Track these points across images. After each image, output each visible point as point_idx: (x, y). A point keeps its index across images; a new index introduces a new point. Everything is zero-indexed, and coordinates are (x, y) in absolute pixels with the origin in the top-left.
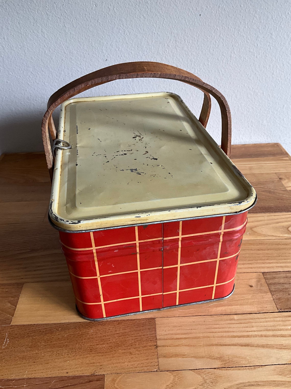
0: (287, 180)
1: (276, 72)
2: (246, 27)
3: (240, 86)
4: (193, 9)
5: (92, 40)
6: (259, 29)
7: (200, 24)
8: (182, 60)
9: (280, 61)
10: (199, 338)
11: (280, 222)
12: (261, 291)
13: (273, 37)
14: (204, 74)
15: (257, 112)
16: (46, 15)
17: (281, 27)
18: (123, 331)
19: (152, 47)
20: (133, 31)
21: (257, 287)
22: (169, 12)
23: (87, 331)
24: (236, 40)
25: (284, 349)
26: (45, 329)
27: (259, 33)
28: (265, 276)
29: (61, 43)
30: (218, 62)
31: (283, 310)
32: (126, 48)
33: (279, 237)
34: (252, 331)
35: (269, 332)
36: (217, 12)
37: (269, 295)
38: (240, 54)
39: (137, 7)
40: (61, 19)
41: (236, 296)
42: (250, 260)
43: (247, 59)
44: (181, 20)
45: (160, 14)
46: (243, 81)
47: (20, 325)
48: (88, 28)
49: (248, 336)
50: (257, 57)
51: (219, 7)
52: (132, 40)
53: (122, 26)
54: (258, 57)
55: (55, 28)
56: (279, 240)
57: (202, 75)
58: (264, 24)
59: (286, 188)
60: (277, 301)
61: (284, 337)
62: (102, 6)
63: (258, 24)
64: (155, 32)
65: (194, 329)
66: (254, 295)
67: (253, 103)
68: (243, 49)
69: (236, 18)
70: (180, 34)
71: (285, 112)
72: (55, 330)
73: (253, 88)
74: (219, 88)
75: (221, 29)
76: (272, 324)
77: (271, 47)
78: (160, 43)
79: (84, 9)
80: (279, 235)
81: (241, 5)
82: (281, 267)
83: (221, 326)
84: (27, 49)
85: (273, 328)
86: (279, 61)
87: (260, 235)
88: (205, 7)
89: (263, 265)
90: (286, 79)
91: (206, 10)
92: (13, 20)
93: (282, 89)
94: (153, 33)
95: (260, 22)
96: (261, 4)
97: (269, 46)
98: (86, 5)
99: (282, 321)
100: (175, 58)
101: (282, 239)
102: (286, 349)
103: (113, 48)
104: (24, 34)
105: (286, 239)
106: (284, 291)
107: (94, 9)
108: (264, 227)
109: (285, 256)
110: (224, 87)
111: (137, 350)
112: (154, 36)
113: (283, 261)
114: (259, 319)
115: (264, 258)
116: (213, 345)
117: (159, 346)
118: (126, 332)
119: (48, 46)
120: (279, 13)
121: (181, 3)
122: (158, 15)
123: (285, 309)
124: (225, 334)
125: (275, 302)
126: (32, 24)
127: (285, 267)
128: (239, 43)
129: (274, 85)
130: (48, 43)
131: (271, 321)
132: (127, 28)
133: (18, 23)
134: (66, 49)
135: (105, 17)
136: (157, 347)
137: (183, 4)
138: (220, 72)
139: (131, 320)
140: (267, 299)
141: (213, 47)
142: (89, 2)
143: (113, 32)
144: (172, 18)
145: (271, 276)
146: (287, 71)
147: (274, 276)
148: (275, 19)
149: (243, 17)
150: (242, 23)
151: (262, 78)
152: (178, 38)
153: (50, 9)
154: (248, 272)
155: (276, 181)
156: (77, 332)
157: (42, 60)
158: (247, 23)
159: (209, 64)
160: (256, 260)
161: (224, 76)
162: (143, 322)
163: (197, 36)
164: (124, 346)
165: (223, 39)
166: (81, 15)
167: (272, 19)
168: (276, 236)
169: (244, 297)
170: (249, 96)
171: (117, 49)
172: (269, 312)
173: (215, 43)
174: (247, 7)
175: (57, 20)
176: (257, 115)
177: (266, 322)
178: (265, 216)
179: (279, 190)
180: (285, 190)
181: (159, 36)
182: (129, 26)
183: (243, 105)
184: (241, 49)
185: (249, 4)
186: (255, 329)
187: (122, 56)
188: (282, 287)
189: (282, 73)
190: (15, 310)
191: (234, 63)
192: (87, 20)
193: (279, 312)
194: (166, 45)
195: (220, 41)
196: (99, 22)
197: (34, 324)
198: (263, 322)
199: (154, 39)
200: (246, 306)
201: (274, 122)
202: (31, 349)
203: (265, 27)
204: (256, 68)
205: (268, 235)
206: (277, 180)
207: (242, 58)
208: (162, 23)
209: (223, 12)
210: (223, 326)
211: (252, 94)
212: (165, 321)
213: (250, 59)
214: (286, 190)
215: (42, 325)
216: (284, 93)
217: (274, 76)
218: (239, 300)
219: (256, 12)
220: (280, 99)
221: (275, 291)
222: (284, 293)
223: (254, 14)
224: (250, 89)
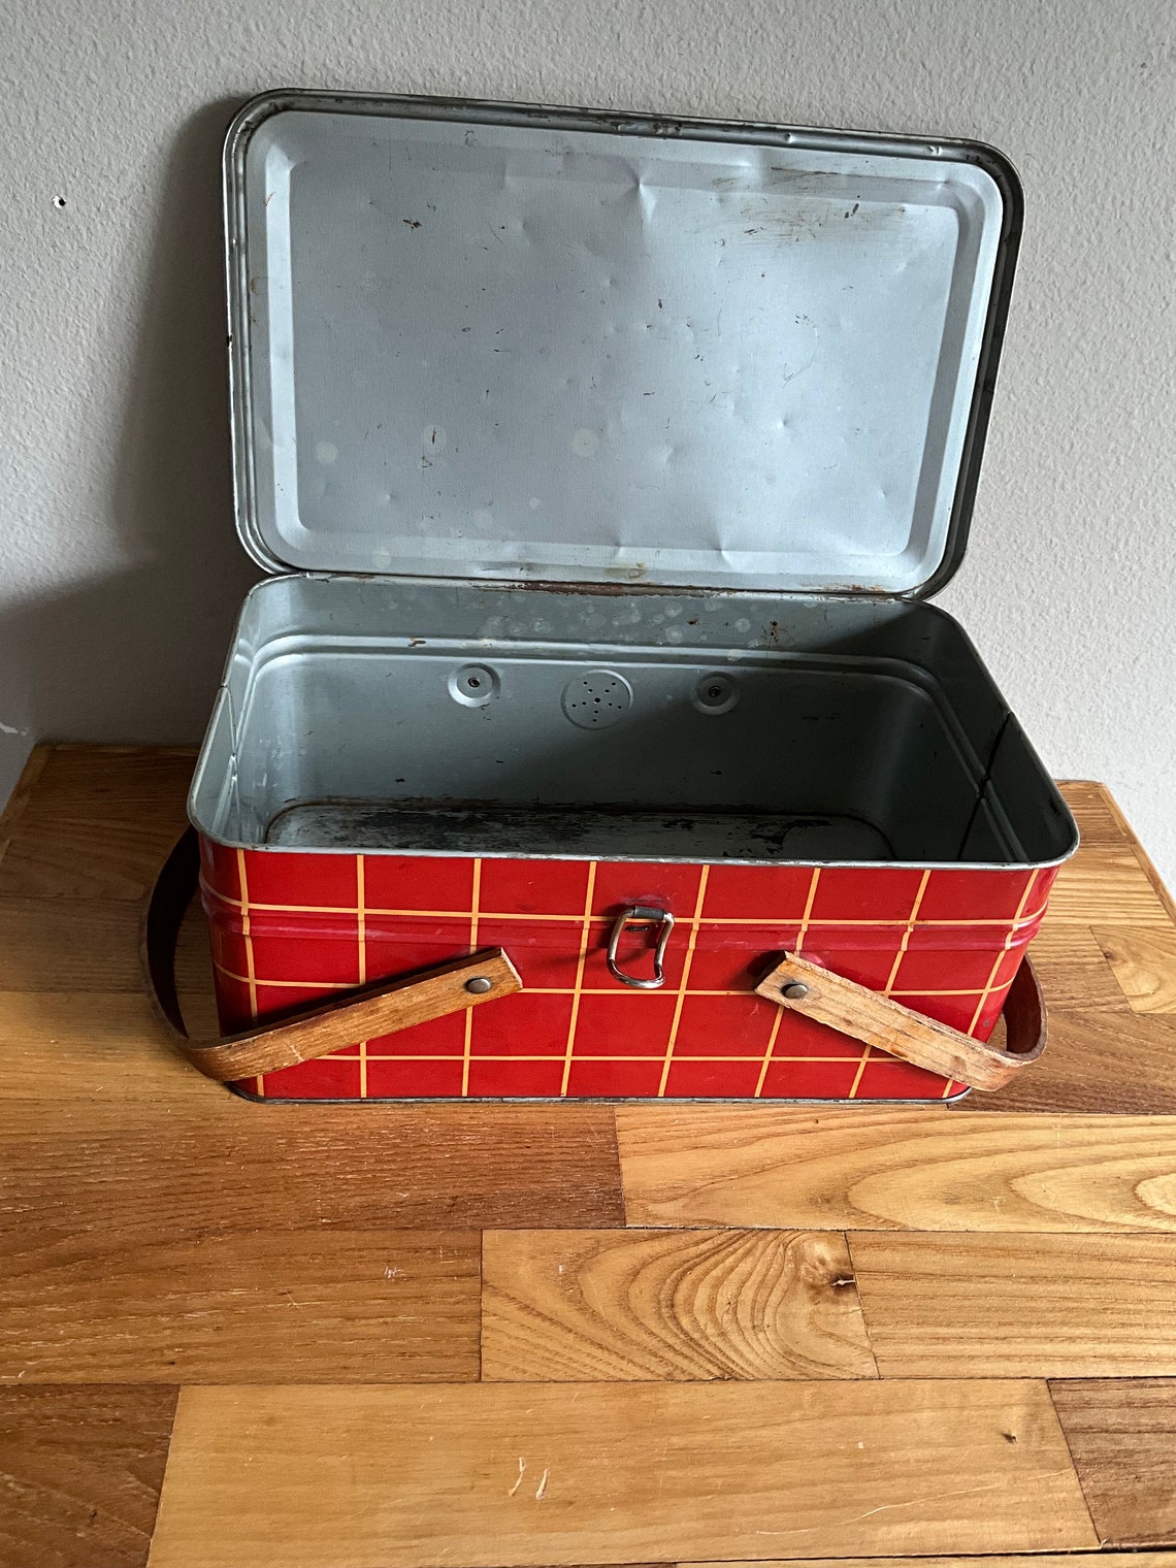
0: (1131, 964)
1: (1127, 542)
2: (1041, 381)
6: (1086, 392)
9: (1145, 506)
11: (1107, 1159)
12: (1041, 1460)
13: (1134, 423)
15: (1035, 673)
17: (1167, 393)
21: (1029, 1443)
28: (1055, 1397)
31: (1117, 1544)
33: (1105, 1223)
37: (1069, 1479)
38: (1003, 473)
41: (958, 1479)
42: (1005, 1325)
43: (1025, 490)
46: (1000, 564)
50: (1066, 486)
54: (1068, 486)
56: (1104, 1241)
58: (1108, 377)
59: (1127, 1002)
60: (1098, 1504)
63: (1087, 374)
66: (1017, 1473)
67: (1026, 641)
68: (1018, 453)
71: (1138, 679)
73: (1033, 591)
77: (1122, 458)
80: (1102, 1218)
81: (1033, 305)
82: (1112, 1358)
86: (1141, 507)
87: (1038, 1212)
89: (1049, 1348)
90: (1157, 569)
93: (1139, 602)
95: (1093, 369)
97: (1113, 452)
101: (1116, 1235)
105: (1127, 1235)
106: (1121, 1461)
108: (1052, 1178)
109: (1124, 1311)
113: (1121, 1332)
115: (1050, 1316)
120: (1166, 345)
123: (1122, 1540)
125: (1089, 1509)
128: (1006, 434)
129: (1111, 587)
140: (1061, 1496)
145: (1076, 1395)
146: (1166, 543)
147: (1087, 1395)
148: (1151, 363)
150: (1028, 365)
151: (1072, 559)
154: (996, 1374)
155: (1091, 967)
158: (1044, 366)
160: (1025, 1324)
167: (1140, 362)
168: (1093, 1222)
169: (981, 1483)
170: (1016, 615)
172: (1069, 1550)
174: (1055, 315)
179: (1104, 1008)
180: (1126, 1012)
183: (989, 644)
184: (1008, 455)
185: (1064, 302)
188: (1114, 1447)
189: (1149, 549)
190: (157, 1505)
193: (1103, 1551)
200: (991, 1524)
201: (1093, 709)
203: (1111, 386)
204: (1056, 525)
205: (1068, 1215)
206: (1096, 960)
211: (1029, 609)
213: (1039, 490)
214: (1128, 1011)
216: (1144, 617)
217: (1116, 557)
218: (966, 1495)
219: (1084, 335)
220: (1127, 635)
221: (1088, 1463)
222: (1122, 1472)
223: (1074, 340)
224: (1020, 593)
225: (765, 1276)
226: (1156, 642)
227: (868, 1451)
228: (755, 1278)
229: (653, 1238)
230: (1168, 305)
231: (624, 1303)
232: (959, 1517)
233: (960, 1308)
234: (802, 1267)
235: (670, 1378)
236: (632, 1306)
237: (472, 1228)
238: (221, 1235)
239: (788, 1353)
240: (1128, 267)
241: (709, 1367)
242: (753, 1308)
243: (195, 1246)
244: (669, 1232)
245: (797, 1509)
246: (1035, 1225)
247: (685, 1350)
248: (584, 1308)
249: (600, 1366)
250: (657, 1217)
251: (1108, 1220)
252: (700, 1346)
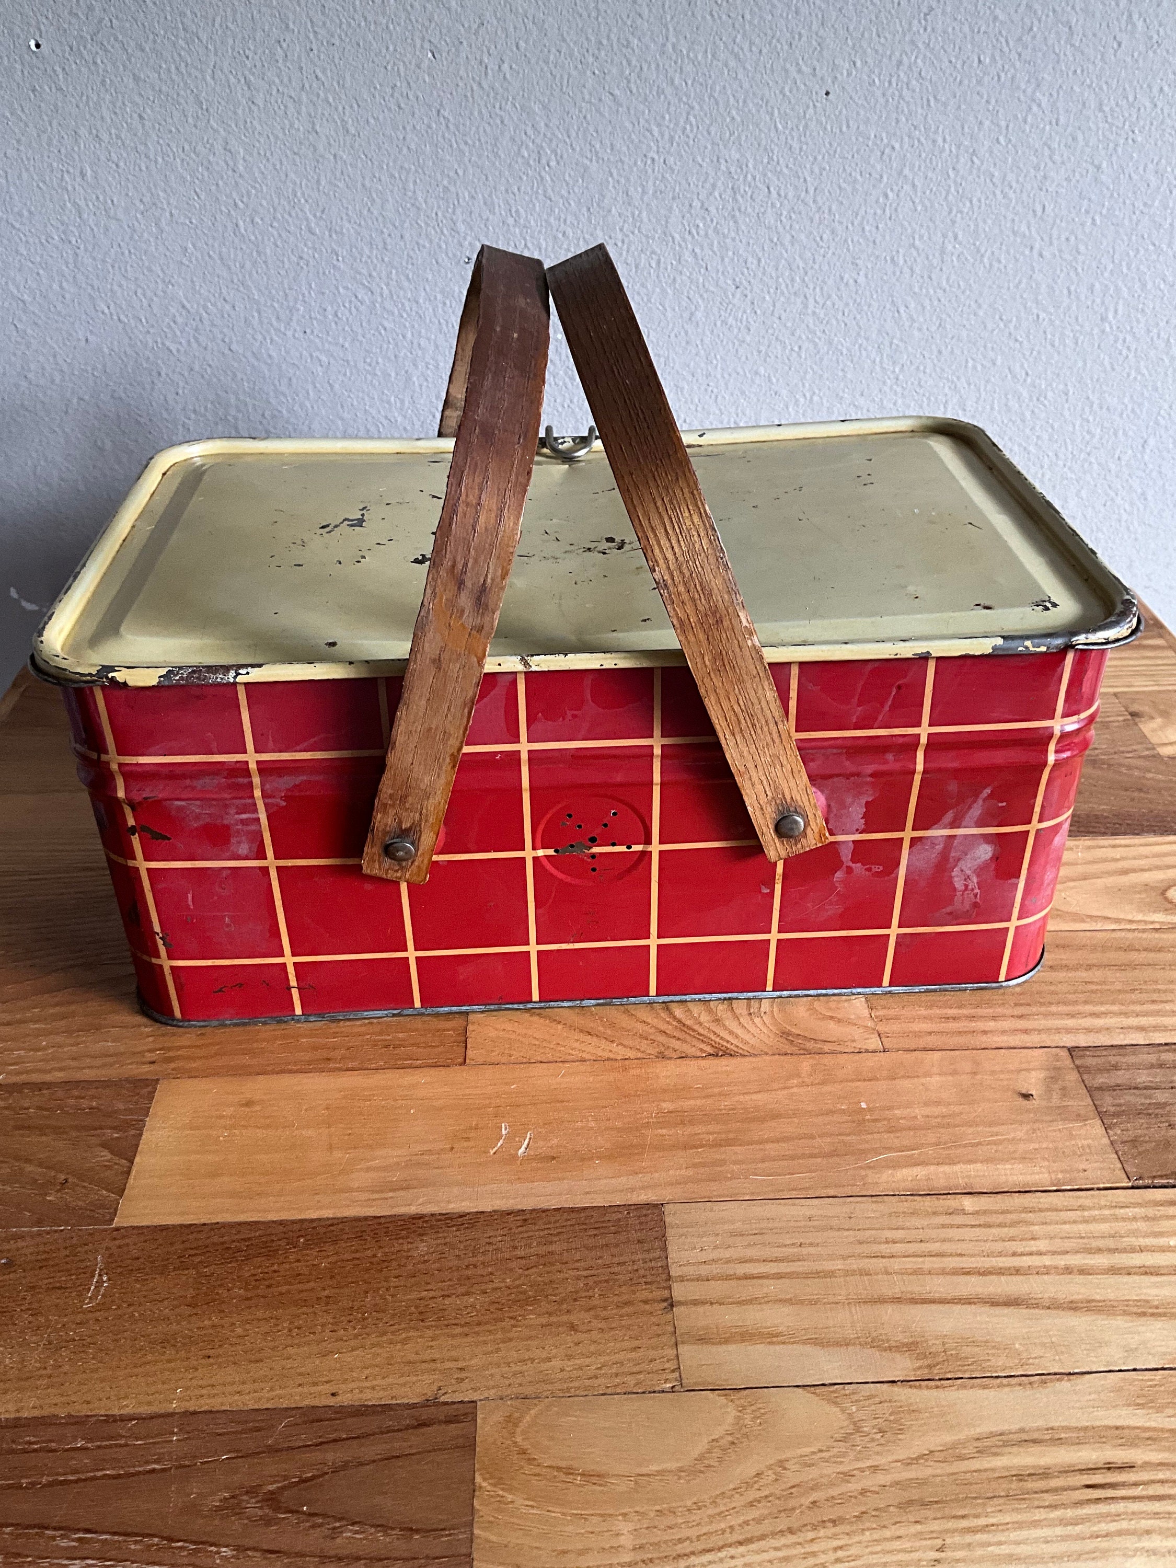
0: (1159, 721)
1: (1116, 311)
2: (1002, 139)
3: (979, 368)
4: (799, 71)
5: (415, 182)
6: (1049, 148)
7: (825, 129)
8: (755, 262)
9: (1129, 269)
10: (831, 1274)
11: (1134, 871)
12: (1063, 1113)
13: (1104, 178)
14: (840, 316)
15: (1042, 467)
16: (246, 88)
17: (1133, 140)
18: (542, 1250)
19: (644, 214)
20: (573, 150)
21: (1049, 1100)
22: (710, 82)
23: (405, 1247)
24: (964, 189)
25: (1152, 1315)
26: (244, 1240)
27: (1050, 164)
28: (1078, 1062)
29: (299, 194)
30: (894, 273)
31: (1148, 1182)
32: (545, 216)
33: (1131, 922)
34: (1031, 1254)
35: (1096, 1256)
36: (890, 83)
37: (1096, 1128)
38: (977, 243)
39: (591, 60)
40: (300, 102)
41: (970, 1130)
42: (1022, 1005)
43: (1003, 261)
44: (754, 111)
45: (677, 88)
46: (989, 345)
47: (148, 1227)
48: (401, 137)
49: (1017, 1271)
50: (1044, 253)
51: (900, 63)
52: (567, 184)
53: (530, 131)
54: (1047, 254)
55: (277, 137)
56: (1130, 935)
57: (834, 322)
58: (1070, 129)
59: (1154, 749)
60: (1126, 1148)
61: (1151, 1274)
62: (458, 56)
63: (1048, 127)
64: (656, 157)
65: (811, 1244)
66: (1036, 1125)
67: (1027, 431)
68: (989, 222)
69: (963, 107)
70: (750, 165)
71: (1151, 466)
72: (283, 1243)
73: (1027, 374)
74: (897, 370)
75: (906, 146)
76: (1104, 1227)
77: (1097, 218)
78: (674, 198)
79: (389, 68)
80: (1130, 917)
81: (982, 58)
82: (1142, 1029)
83: (913, 1234)
84: (168, 215)
85: (1111, 1243)
86: (1125, 270)
88: (847, 65)
89: (1070, 1023)
90: (1152, 339)
91: (849, 74)
92: (119, 104)
93: (1139, 377)
94: (649, 162)
95: (1054, 122)
96: (1058, 55)
97: (1087, 212)
98: (395, 50)
99: (1146, 1218)
100: (730, 253)
101: (1144, 931)
102: (1160, 1315)
103: (494, 214)
104: (160, 160)
105: (1156, 930)
106: (1152, 1112)
107: (425, 65)
108: (1072, 888)
109: (1154, 991)
110: (918, 369)
111: (596, 1317)
112: (650, 171)
113: (1148, 1007)
114: (1057, 1210)
115: (1072, 997)
116: (882, 1301)
117: (681, 1303)
118: (551, 1253)
119: (247, 206)
120: (1124, 89)
121: (754, 49)
122: (669, 90)
123: (1154, 1177)
124: (929, 1263)
125: (1117, 1153)
126: (190, 120)
127: (1156, 1028)
128: (975, 200)
129: (1106, 362)
130: (248, 193)
131: (1104, 1220)
132: (551, 140)
133: (135, 116)
134: (315, 216)
135: (466, 96)
136: (672, 1305)
137: (764, 51)
138: (902, 309)
139: (572, 1210)
140: (1085, 1142)
141: (875, 214)
142: (409, 41)
143: (497, 155)
144: (721, 103)
145: (1102, 1060)
146: (1157, 308)
147: (1113, 1059)
148: (1112, 109)
149: (988, 102)
150: (987, 123)
151: (1062, 334)
152: (741, 179)
153: (259, 65)
154: (1012, 1044)
155: (1116, 724)
156: (369, 1253)
157: (222, 259)
158: (1003, 124)
159: (861, 279)
160: (1042, 1004)
161: (916, 325)
162: (615, 1216)
163: (817, 170)
164: (548, 1303)
165: (914, 186)
166: (375, 88)
167: (1101, 110)
168: (1117, 921)
169: (997, 1134)
171: (511, 221)
172: (1095, 1185)
173: (881, 200)
174: (1006, 67)
175: (286, 107)
176: (1043, 475)
177: (1086, 1221)
178: (1077, 847)
179: (1130, 755)
180: (1154, 756)
181: (673, 171)
182: (557, 132)
184: (980, 223)
185: (1013, 52)
186: (1042, 1245)
187: (529, 245)
188: (1143, 1101)
189: (1139, 316)
190: (128, 1173)
191: (953, 277)
192: (400, 107)
193: (1133, 1188)
194: (696, 204)
195: (902, 194)
196: (446, 114)
197: (204, 1224)
198: (1075, 1222)
199: (650, 183)
200: (1007, 1166)
201: (1108, 504)
202: (195, 1311)
203: (1075, 139)
204: (1040, 297)
205: (1091, 917)
206: (1121, 718)
207: (986, 260)
208: (682, 123)
209: (914, 82)
210: (921, 1235)
211: (1025, 394)
212: (700, 1213)
213: (1017, 260)
214: (1156, 756)
215: (231, 1225)
216: (1146, 394)
217: (1108, 329)
218: (979, 1144)
219: (1038, 85)
220: (1132, 416)
221: (1116, 1115)
222: (1153, 1121)
223: (1029, 90)
224: (1014, 377)
226: (1162, 422)
227: (869, 1109)
230: (1120, 45)
232: (970, 1162)
235: (662, 1056)
239: (785, 1034)
240: (1073, 8)
241: (703, 1046)
245: (793, 1158)
247: (677, 1034)
249: (590, 1049)
251: (1135, 919)
252: (694, 1030)
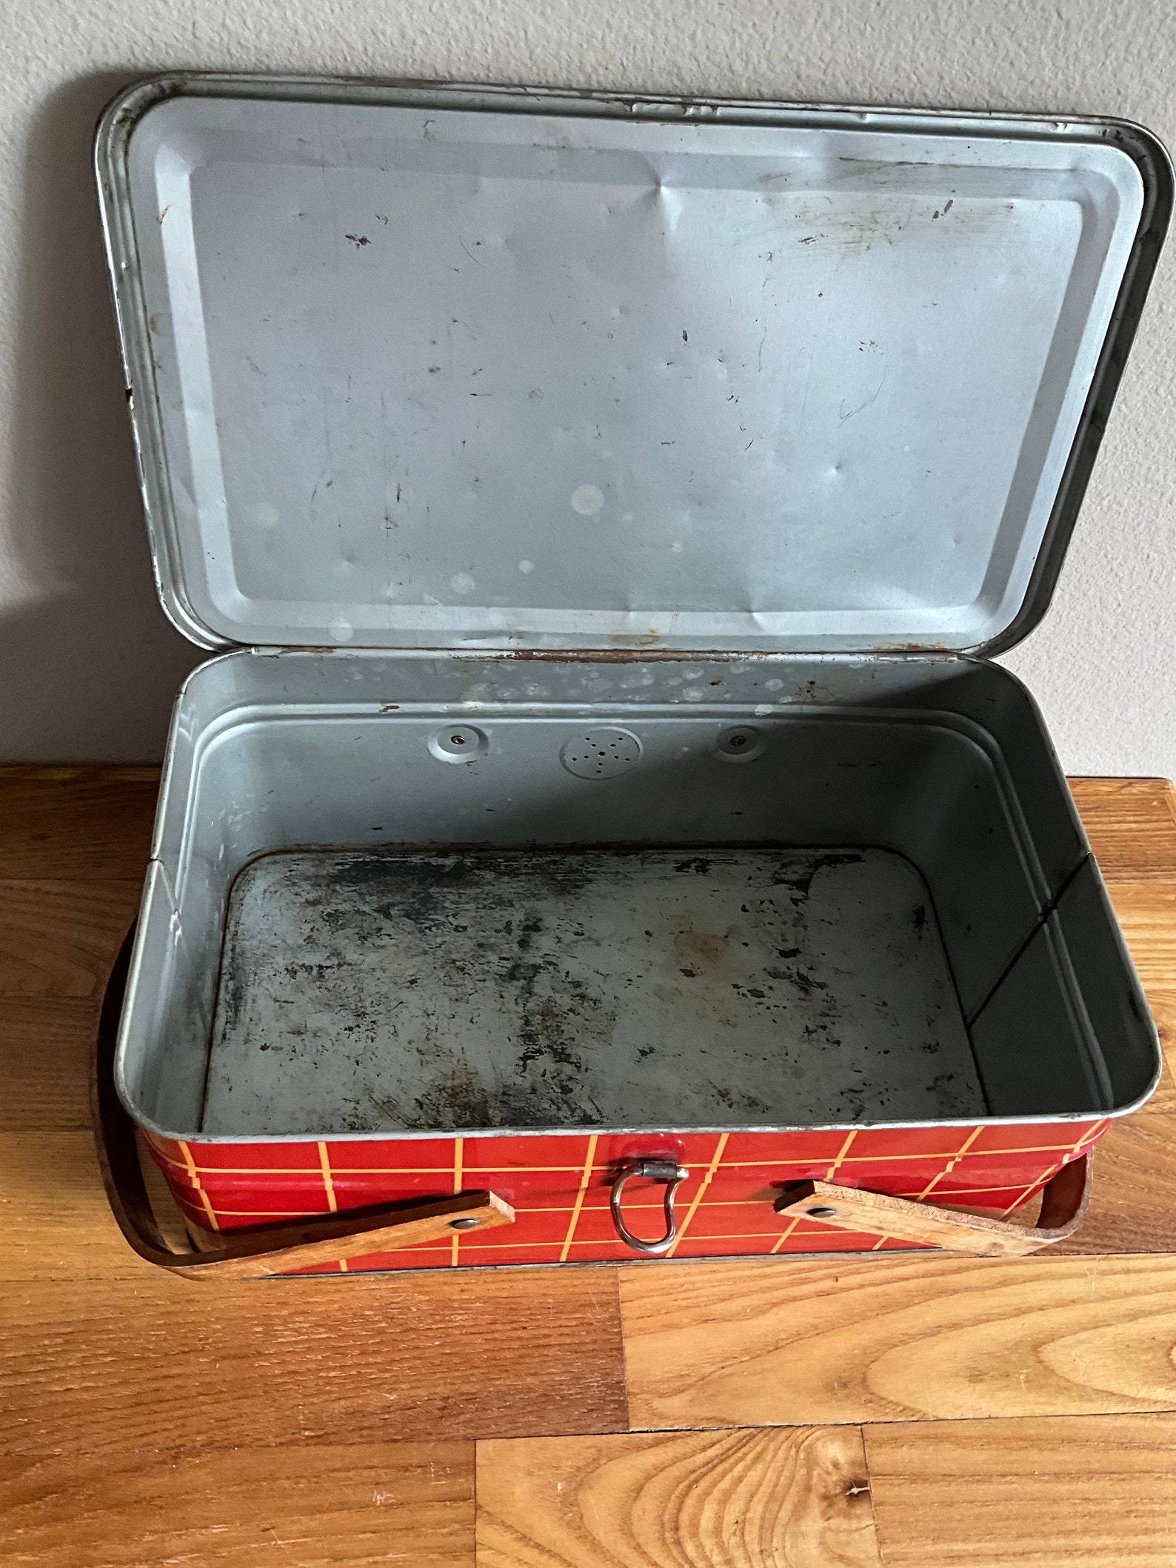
2: (1162, 391)
11: (1144, 1314)
33: (1134, 1400)
42: (1023, 1536)
43: (1125, 505)
56: (1133, 1423)
80: (1133, 1392)
81: (1164, 307)
87: (1067, 1388)
101: (1146, 1415)
108: (1084, 1341)
109: (1149, 1513)
113: (1143, 1540)
115: (1071, 1524)
149: (1157, 352)
160: (1045, 1536)
168: (1123, 1398)
178: (1091, 1274)
205: (1098, 1392)
224: (1104, 607)
225: (775, 1486)
228: (765, 1489)
229: (657, 1443)
231: (626, 1528)
233: (978, 1517)
234: (815, 1473)
236: (635, 1529)
237: (466, 1438)
238: (198, 1455)
242: (761, 1528)
243: (172, 1471)
244: (675, 1434)
246: (1062, 1406)
248: (585, 1536)
250: (662, 1417)
251: (1140, 1396)
